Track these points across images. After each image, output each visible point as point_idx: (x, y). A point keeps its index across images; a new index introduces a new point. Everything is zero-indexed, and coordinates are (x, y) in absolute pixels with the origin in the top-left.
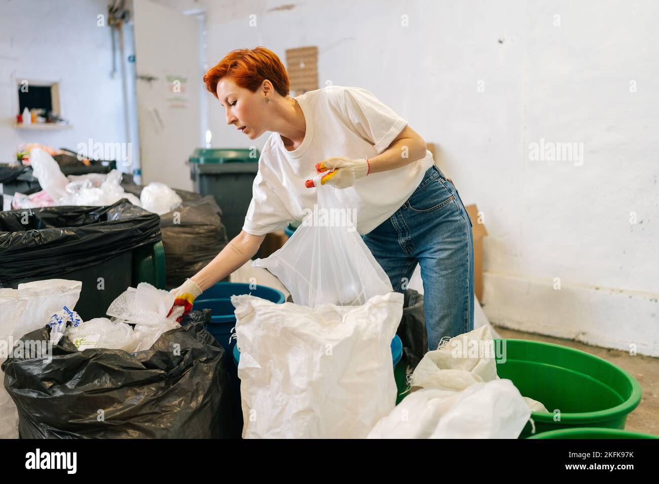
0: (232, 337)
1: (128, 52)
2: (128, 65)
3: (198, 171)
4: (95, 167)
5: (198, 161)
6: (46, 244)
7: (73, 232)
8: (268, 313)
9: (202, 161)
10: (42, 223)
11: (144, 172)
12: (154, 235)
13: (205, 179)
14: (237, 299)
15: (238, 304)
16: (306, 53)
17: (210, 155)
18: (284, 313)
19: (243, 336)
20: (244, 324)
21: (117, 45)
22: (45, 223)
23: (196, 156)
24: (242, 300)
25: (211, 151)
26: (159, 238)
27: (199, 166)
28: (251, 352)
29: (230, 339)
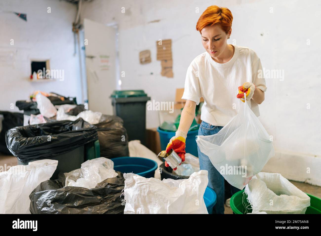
0: (122, 195)
1: (82, 45)
2: (82, 51)
3: (115, 102)
4: (67, 101)
5: (115, 96)
6: (44, 144)
7: (56, 137)
8: (142, 183)
9: (117, 97)
10: (43, 131)
11: (90, 102)
12: (94, 137)
13: (119, 106)
14: (126, 175)
15: (127, 178)
16: (166, 43)
17: (121, 94)
18: (150, 183)
19: (127, 194)
20: (129, 188)
21: (77, 41)
22: (44, 131)
23: (114, 94)
24: (129, 176)
25: (121, 92)
26: (97, 138)
27: (116, 99)
28: (131, 203)
29: (121, 195)
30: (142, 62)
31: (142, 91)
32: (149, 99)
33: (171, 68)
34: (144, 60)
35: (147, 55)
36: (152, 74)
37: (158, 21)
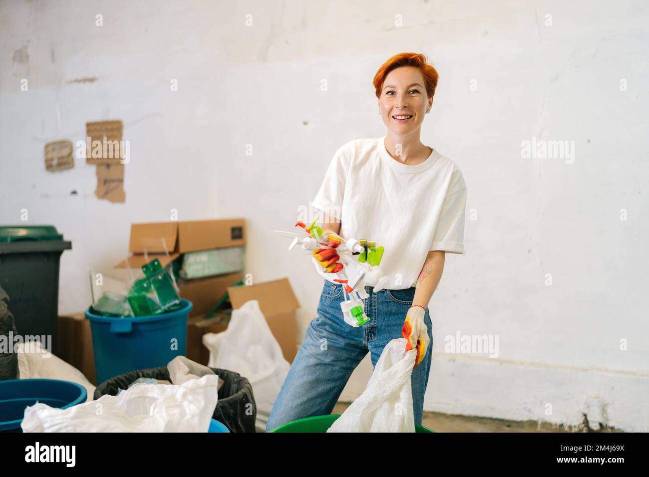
16: (109, 127)
30: (49, 167)
31: (51, 229)
32: (69, 246)
33: (121, 181)
34: (55, 162)
35: (65, 152)
36: (74, 193)
37: (92, 80)
